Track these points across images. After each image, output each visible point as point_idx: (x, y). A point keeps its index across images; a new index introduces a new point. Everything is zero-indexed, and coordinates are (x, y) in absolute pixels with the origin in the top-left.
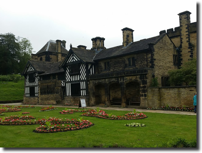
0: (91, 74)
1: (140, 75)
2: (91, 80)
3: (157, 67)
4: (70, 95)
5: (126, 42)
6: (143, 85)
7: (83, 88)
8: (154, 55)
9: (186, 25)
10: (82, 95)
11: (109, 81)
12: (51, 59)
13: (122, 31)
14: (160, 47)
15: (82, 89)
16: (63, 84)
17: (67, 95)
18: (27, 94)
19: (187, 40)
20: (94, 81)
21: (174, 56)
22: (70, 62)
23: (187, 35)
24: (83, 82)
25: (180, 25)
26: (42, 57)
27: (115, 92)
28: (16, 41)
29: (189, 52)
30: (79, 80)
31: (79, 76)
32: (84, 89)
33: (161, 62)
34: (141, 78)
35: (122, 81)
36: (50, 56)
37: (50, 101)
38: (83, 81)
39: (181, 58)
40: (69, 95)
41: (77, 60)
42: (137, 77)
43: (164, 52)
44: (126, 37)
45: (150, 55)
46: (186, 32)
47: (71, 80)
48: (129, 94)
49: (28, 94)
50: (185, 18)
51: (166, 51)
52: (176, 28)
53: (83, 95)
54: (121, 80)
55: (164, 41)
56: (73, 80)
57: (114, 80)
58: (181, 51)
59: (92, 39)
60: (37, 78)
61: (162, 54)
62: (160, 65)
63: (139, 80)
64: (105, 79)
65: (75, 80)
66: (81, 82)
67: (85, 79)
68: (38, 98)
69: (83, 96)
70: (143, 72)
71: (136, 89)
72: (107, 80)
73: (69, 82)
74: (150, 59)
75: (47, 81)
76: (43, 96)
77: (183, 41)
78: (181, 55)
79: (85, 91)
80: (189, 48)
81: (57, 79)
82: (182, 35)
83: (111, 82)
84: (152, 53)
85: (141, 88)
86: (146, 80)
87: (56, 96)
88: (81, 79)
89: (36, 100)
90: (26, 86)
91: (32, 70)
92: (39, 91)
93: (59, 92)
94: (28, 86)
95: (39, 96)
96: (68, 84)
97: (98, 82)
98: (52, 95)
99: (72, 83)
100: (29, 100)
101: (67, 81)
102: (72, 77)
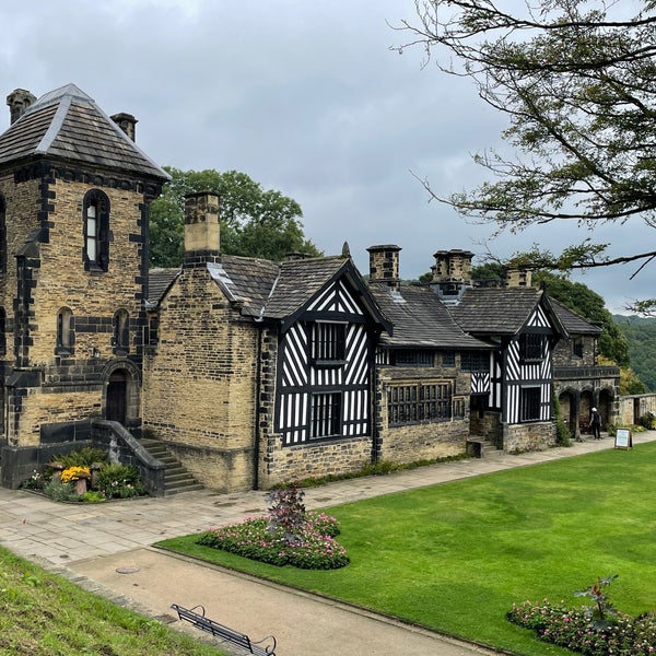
4: (516, 420)
7: (545, 400)
10: (541, 419)
11: (582, 385)
15: (544, 404)
16: (476, 387)
18: (292, 428)
20: (562, 384)
22: (529, 325)
24: (546, 385)
30: (538, 377)
31: (538, 366)
32: (547, 404)
37: (429, 450)
38: (545, 381)
40: (513, 422)
41: (544, 325)
42: (613, 381)
47: (520, 376)
54: (597, 385)
56: (527, 378)
57: (588, 383)
63: (614, 387)
65: (531, 378)
66: (543, 385)
67: (550, 378)
69: (544, 421)
72: (579, 383)
75: (423, 369)
76: (404, 430)
79: (548, 407)
81: (458, 366)
83: (585, 387)
86: (619, 388)
87: (456, 428)
88: (543, 377)
89: (358, 452)
90: (284, 385)
91: (341, 309)
92: (384, 413)
93: (463, 415)
94: (301, 384)
95: (383, 433)
96: (514, 387)
97: (567, 387)
98: (442, 425)
99: (523, 387)
100: (314, 462)
101: (509, 377)
102: (523, 370)
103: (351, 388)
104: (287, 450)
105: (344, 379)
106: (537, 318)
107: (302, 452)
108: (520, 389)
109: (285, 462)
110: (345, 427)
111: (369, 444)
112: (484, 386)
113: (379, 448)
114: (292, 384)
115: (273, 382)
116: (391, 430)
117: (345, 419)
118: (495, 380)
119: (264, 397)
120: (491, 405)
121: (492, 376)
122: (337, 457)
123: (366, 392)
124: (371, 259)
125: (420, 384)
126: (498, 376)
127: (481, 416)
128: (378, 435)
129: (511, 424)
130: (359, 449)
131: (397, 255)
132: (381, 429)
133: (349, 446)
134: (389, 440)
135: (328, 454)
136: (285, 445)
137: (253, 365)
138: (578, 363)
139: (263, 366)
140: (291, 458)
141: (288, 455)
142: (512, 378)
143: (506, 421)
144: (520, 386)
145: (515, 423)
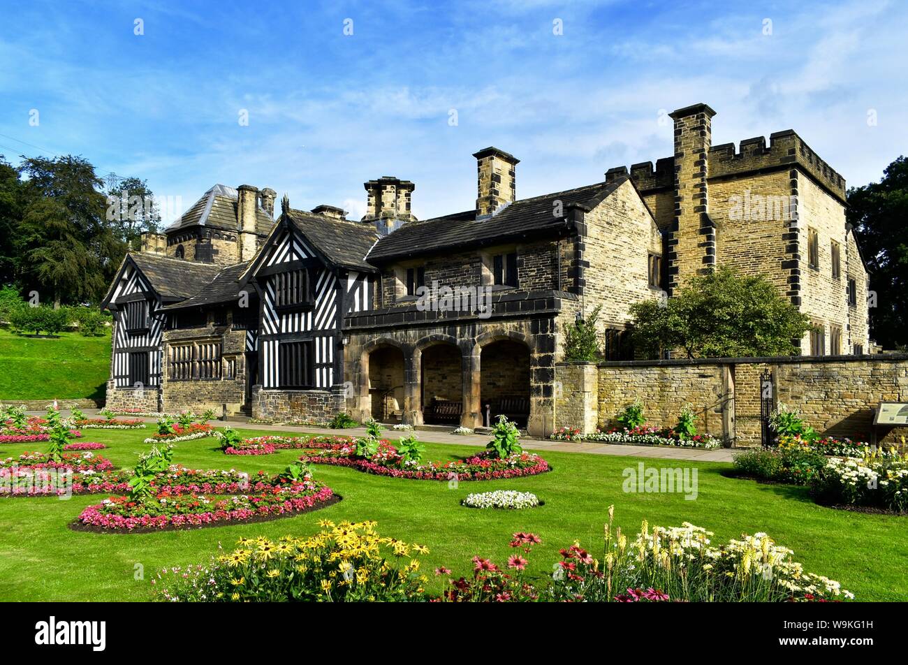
0: (357, 309)
1: (531, 317)
2: (357, 332)
3: (592, 291)
4: (277, 385)
5: (487, 199)
6: (542, 355)
7: (324, 361)
8: (584, 250)
9: (694, 153)
10: (318, 385)
11: (420, 337)
12: (217, 252)
13: (476, 160)
14: (608, 223)
15: (321, 366)
16: (253, 345)
17: (266, 385)
18: (122, 377)
19: (698, 203)
20: (367, 337)
21: (650, 256)
22: (278, 262)
23: (696, 186)
24: (324, 339)
25: (676, 150)
26: (185, 244)
27: (440, 378)
28: (97, 189)
29: (700, 245)
30: (309, 328)
31: (310, 314)
32: (328, 365)
33: (607, 273)
34: (534, 330)
35: (467, 337)
36: (213, 241)
37: (201, 406)
38: (324, 333)
39: (674, 265)
40: (272, 385)
41: (304, 256)
42: (523, 323)
43: (618, 242)
44: (488, 181)
45: (570, 248)
46: (695, 176)
47: (279, 329)
48: (488, 384)
49: (125, 377)
50: (694, 129)
51: (625, 238)
52: (660, 162)
53: (325, 385)
54: (462, 335)
55: (620, 204)
56: (290, 330)
57: (438, 332)
58: (676, 242)
59: (365, 184)
60: (159, 320)
61: (614, 247)
62: (602, 284)
63: (527, 335)
64: (406, 328)
65: (296, 330)
66: (317, 339)
67: (334, 327)
68: (160, 392)
69: (325, 389)
70: (543, 307)
71: (518, 369)
72: (411, 333)
73: (272, 337)
74: (569, 262)
75: (196, 330)
76: (179, 384)
77: (682, 205)
78: (674, 256)
79: (331, 370)
80: (702, 232)
81: (231, 324)
82: (681, 186)
83: (427, 339)
84: (579, 239)
85: (535, 365)
86: (554, 338)
87: (226, 388)
88: (320, 328)
89: (152, 399)
90: (118, 347)
91: (140, 290)
92: (164, 369)
93: (236, 375)
94: (126, 346)
95: (164, 385)
96: (271, 342)
97: (380, 340)
98: (212, 383)
99: (283, 341)
100: (127, 400)
101: (266, 331)
102: (284, 321)
103: (154, 349)
105: (150, 342)
108: (281, 344)
109: (113, 397)
110: (151, 379)
113: (160, 397)
114: (121, 346)
115: (114, 346)
117: (151, 372)
122: (139, 399)
128: (160, 387)
129: (269, 388)
130: (152, 396)
134: (167, 391)
135: (135, 396)
136: (117, 386)
140: (115, 395)
142: (269, 332)
143: (263, 384)
144: (279, 341)
145: (275, 388)
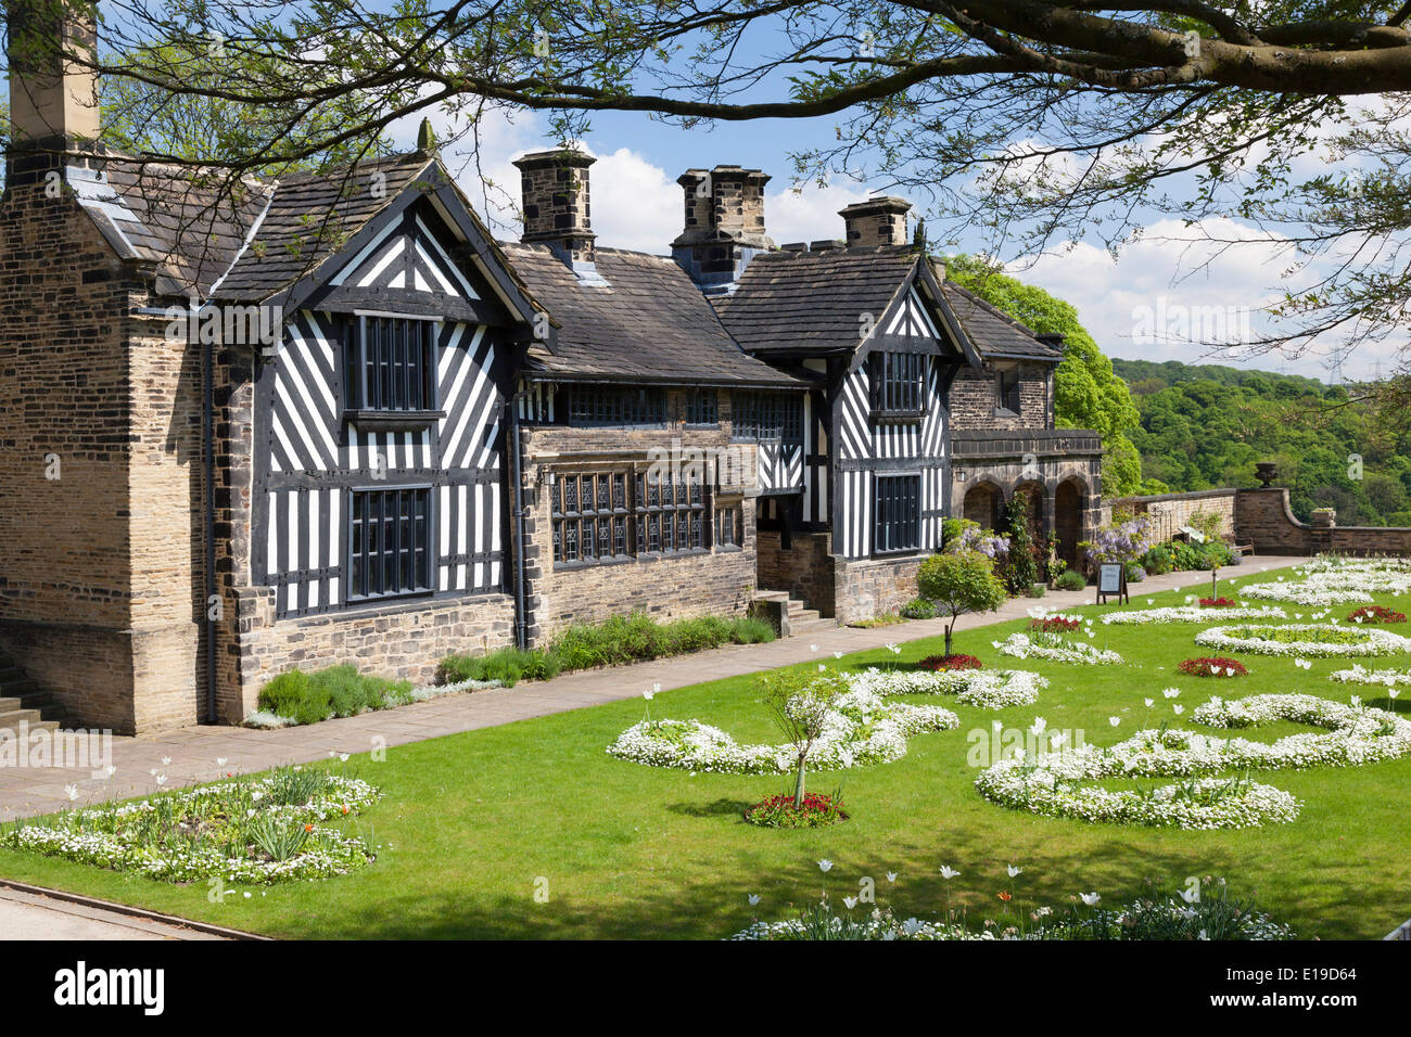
1: (1091, 457)
4: (866, 552)
6: (1096, 497)
7: (933, 506)
10: (924, 547)
15: (929, 514)
16: (771, 475)
17: (847, 553)
18: (302, 575)
22: (890, 332)
24: (932, 472)
30: (915, 454)
31: (914, 428)
32: (936, 514)
34: (1091, 470)
35: (1051, 476)
38: (933, 463)
40: (856, 554)
41: (925, 333)
47: (871, 450)
49: (326, 573)
53: (931, 546)
54: (1048, 473)
56: (888, 455)
64: (1007, 460)
65: (897, 454)
66: (925, 471)
67: (943, 454)
69: (930, 552)
72: (1011, 467)
73: (861, 464)
79: (940, 521)
81: (727, 426)
86: (1100, 479)
87: (724, 571)
88: (927, 454)
89: (477, 630)
91: (421, 284)
92: (542, 536)
93: (739, 541)
95: (540, 585)
96: (857, 474)
97: (983, 476)
98: (688, 563)
99: (879, 474)
100: (364, 653)
101: (847, 453)
102: (878, 437)
103: (455, 478)
104: (289, 627)
105: (438, 456)
106: (908, 316)
107: (330, 629)
108: (873, 479)
109: (283, 654)
110: (444, 571)
111: (506, 609)
112: (790, 475)
113: (529, 618)
114: (298, 465)
115: (244, 460)
116: (563, 576)
117: (445, 551)
118: (813, 461)
119: (224, 498)
120: (807, 517)
121: (808, 451)
122: (422, 641)
123: (496, 487)
124: (526, 186)
125: (631, 467)
126: (823, 451)
127: (786, 544)
128: (527, 589)
129: (851, 558)
130: (478, 622)
131: (586, 176)
132: (536, 573)
133: (455, 616)
134: (556, 599)
135: (401, 634)
136: (281, 613)
137: (194, 420)
138: (1010, 424)
139: (219, 421)
141: (292, 639)
142: (854, 455)
143: (842, 551)
144: (872, 471)
145: (861, 557)
